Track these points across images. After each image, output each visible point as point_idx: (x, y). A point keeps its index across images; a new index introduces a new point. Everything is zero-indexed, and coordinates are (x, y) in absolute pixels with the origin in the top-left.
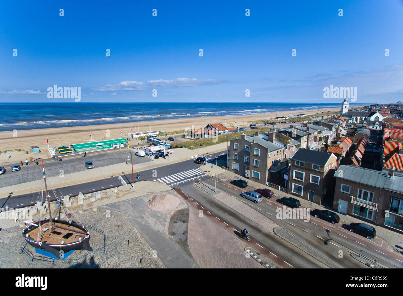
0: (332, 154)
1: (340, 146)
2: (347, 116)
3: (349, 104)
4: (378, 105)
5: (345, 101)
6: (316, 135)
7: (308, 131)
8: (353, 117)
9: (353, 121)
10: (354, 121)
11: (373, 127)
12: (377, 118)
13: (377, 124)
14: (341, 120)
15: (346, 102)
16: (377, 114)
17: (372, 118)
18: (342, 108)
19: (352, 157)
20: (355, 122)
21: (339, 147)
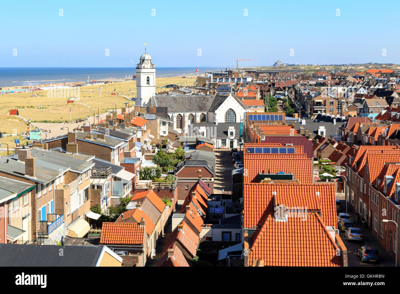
0: (106, 249)
1: (134, 216)
2: (155, 110)
3: (154, 70)
4: (230, 72)
5: (143, 61)
6: (62, 188)
7: (32, 175)
8: (170, 115)
9: (171, 125)
10: (175, 128)
11: (224, 142)
12: (231, 113)
13: (232, 134)
14: (135, 126)
15: (147, 65)
16: (230, 103)
17: (220, 116)
18: (139, 86)
19: (169, 250)
20: (179, 131)
21: (134, 220)
